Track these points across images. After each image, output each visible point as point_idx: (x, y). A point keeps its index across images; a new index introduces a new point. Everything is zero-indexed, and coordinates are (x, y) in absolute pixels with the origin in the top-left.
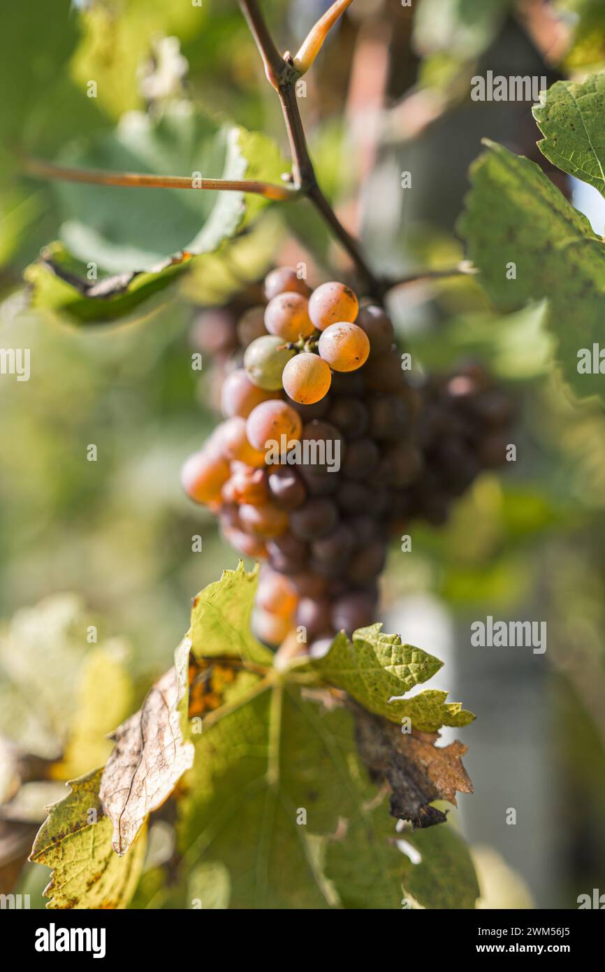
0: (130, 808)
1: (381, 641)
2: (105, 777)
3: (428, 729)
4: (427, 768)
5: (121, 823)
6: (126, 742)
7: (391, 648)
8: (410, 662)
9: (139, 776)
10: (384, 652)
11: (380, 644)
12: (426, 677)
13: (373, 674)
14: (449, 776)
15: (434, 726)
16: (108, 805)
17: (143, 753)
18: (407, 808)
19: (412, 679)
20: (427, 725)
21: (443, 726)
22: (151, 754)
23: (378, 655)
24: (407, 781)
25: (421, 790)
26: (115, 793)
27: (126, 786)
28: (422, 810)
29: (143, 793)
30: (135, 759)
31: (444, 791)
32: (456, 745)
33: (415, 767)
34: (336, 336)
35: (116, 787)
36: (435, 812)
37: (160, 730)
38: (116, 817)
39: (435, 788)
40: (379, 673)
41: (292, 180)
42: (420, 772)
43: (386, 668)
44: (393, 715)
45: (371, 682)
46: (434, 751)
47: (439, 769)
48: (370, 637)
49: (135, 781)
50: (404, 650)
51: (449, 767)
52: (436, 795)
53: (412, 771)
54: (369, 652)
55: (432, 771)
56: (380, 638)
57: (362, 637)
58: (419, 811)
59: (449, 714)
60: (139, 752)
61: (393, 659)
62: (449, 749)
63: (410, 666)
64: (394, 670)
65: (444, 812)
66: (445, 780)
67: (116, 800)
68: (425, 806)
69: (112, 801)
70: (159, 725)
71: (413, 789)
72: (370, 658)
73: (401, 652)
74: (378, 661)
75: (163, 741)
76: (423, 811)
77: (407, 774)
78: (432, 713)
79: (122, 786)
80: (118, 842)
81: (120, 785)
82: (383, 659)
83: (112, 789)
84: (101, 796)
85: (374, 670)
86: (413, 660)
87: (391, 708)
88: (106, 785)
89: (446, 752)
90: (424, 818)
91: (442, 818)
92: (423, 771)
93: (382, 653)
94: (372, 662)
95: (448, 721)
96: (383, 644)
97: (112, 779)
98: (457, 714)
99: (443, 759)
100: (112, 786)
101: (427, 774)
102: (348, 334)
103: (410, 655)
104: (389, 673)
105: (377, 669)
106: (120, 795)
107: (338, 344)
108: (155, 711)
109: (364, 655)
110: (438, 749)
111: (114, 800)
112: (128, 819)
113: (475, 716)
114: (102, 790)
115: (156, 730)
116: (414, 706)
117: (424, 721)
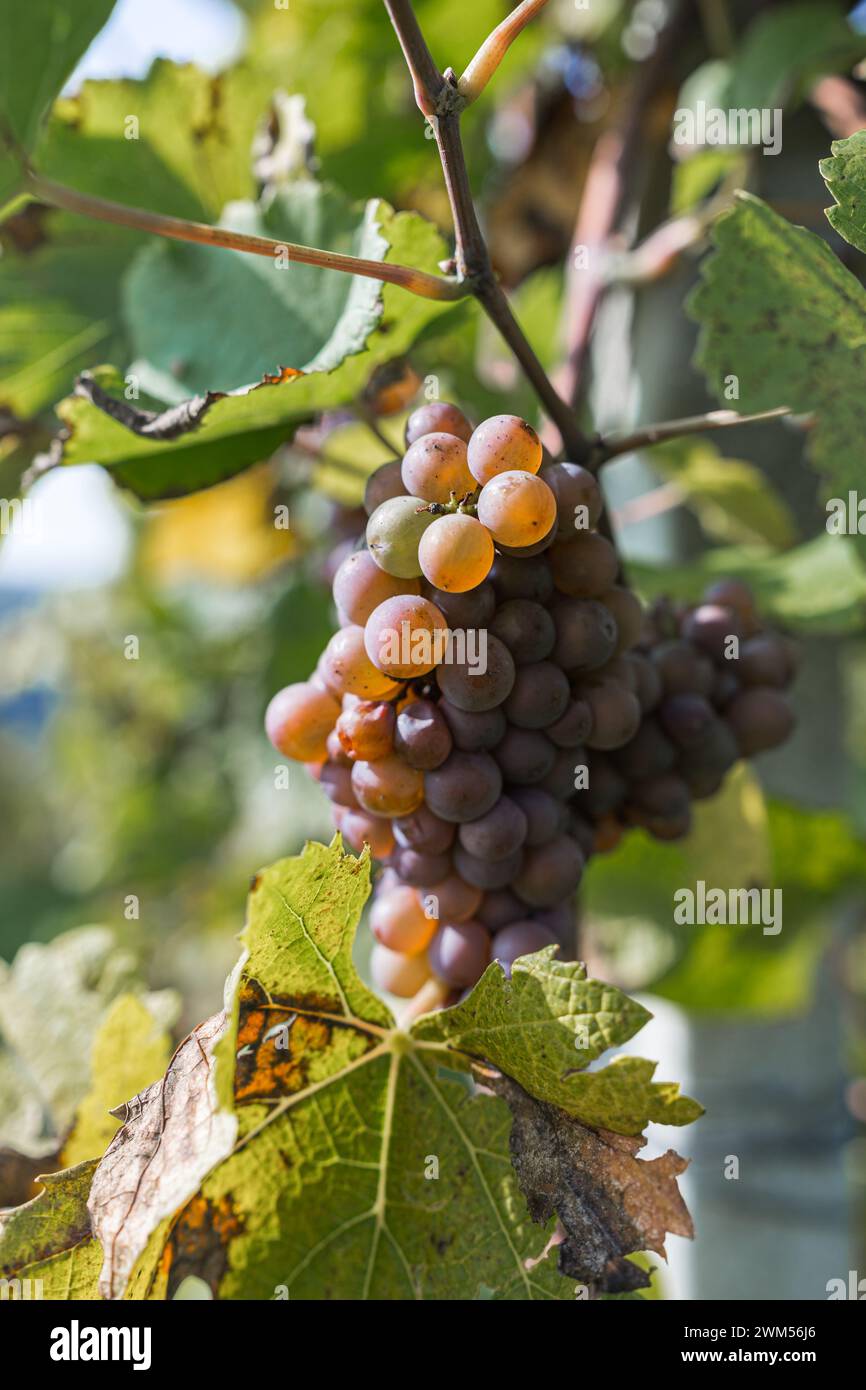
0: (131, 1224)
1: (554, 974)
2: (99, 1173)
3: (627, 1127)
4: (622, 1195)
5: (116, 1248)
6: (139, 1119)
7: (568, 986)
8: (598, 1009)
9: (151, 1173)
10: (558, 992)
11: (552, 980)
12: (624, 1036)
13: (540, 1030)
14: (658, 1209)
15: (636, 1123)
16: (100, 1220)
17: (162, 1137)
18: (587, 1262)
19: (601, 1038)
20: (624, 1120)
21: (650, 1122)
22: (174, 1136)
23: (549, 998)
24: (590, 1217)
25: (610, 1232)
26: (112, 1198)
27: (129, 1189)
28: (610, 1263)
29: (155, 1201)
30: (150, 1146)
31: (649, 1234)
32: (672, 1159)
33: (603, 1193)
34: (504, 487)
35: (114, 1191)
36: (631, 1269)
37: (191, 1099)
38: (108, 1239)
39: (634, 1229)
40: (549, 1027)
41: (452, 270)
42: (611, 1201)
43: (561, 1019)
44: (570, 1101)
45: (537, 1043)
46: (636, 1166)
47: (641, 1197)
48: (538, 967)
49: (143, 1179)
50: (591, 989)
51: (657, 1192)
52: (634, 1242)
53: (598, 1199)
54: (535, 993)
55: (631, 1200)
56: (553, 968)
57: (524, 969)
58: (605, 1266)
59: (660, 1101)
60: (157, 1134)
61: (571, 1005)
62: (660, 1165)
63: (599, 1016)
64: (573, 1023)
65: (647, 1270)
66: (651, 1215)
67: (112, 1211)
68: (616, 1259)
69: (106, 1213)
70: (190, 1091)
71: (598, 1230)
72: (537, 1002)
73: (585, 993)
74: (548, 1009)
75: (193, 1116)
76: (612, 1266)
77: (589, 1203)
78: (632, 1098)
79: (124, 1188)
80: (109, 1280)
81: (122, 1184)
82: (555, 1004)
83: (108, 1193)
84: (90, 1204)
85: (542, 1022)
86: (605, 1004)
87: (567, 1088)
88: (100, 1185)
89: (654, 1168)
90: (612, 1277)
91: (643, 1280)
92: (617, 1200)
93: (554, 993)
94: (539, 1009)
95: (658, 1113)
96: (557, 978)
97: (109, 1176)
98: (674, 1103)
99: (648, 1179)
100: (109, 1188)
101: (621, 1204)
102: (523, 485)
103: (599, 998)
104: (564, 1027)
105: (547, 1022)
106: (119, 1203)
107: (505, 500)
108: (188, 1069)
109: (528, 998)
110: (639, 1161)
111: (109, 1211)
112: (126, 1243)
113: (703, 1108)
114: (93, 1193)
115: (185, 1099)
116: (603, 1085)
117: (619, 1114)
